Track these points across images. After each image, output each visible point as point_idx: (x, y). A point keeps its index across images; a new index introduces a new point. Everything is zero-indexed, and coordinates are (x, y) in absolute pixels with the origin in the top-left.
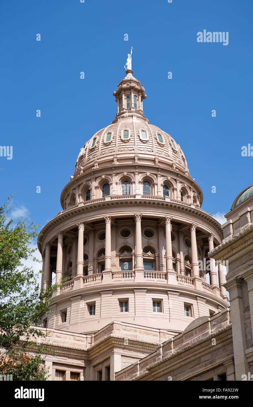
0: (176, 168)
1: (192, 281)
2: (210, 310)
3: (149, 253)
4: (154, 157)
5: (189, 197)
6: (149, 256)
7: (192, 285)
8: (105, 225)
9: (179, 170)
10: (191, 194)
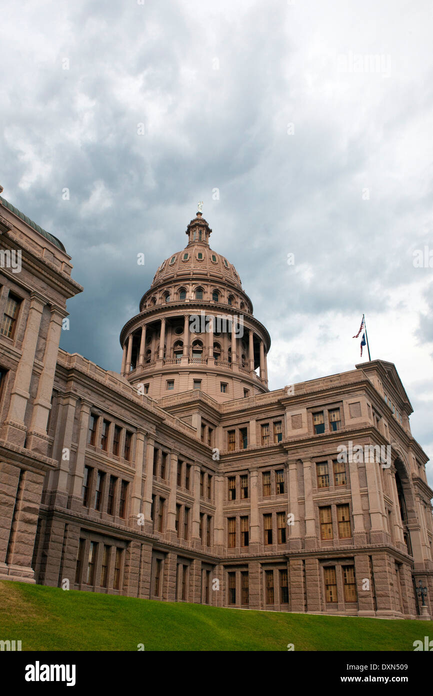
0: (226, 280)
1: (230, 366)
2: (244, 388)
3: (198, 346)
4: (206, 272)
5: (236, 303)
6: (197, 348)
7: (229, 369)
8: (161, 324)
9: (228, 281)
10: (239, 301)
